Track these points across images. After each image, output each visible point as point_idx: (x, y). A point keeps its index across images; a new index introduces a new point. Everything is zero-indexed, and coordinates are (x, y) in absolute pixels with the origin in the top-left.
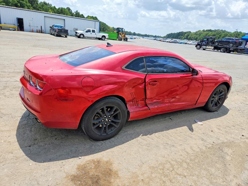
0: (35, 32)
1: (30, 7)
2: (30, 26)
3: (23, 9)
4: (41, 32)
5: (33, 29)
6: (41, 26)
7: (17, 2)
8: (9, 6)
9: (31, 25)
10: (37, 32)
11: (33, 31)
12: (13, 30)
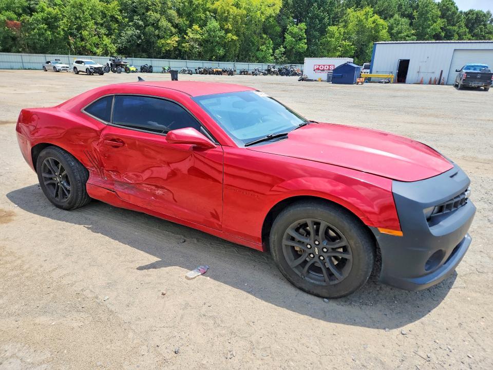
0: (426, 84)
1: (466, 35)
2: (419, 72)
3: (448, 41)
4: (437, 83)
5: (424, 79)
6: (442, 71)
7: (440, 30)
8: (424, 40)
9: (422, 70)
10: (430, 83)
11: (421, 83)
12: (386, 83)
